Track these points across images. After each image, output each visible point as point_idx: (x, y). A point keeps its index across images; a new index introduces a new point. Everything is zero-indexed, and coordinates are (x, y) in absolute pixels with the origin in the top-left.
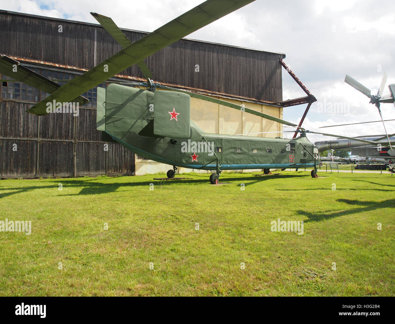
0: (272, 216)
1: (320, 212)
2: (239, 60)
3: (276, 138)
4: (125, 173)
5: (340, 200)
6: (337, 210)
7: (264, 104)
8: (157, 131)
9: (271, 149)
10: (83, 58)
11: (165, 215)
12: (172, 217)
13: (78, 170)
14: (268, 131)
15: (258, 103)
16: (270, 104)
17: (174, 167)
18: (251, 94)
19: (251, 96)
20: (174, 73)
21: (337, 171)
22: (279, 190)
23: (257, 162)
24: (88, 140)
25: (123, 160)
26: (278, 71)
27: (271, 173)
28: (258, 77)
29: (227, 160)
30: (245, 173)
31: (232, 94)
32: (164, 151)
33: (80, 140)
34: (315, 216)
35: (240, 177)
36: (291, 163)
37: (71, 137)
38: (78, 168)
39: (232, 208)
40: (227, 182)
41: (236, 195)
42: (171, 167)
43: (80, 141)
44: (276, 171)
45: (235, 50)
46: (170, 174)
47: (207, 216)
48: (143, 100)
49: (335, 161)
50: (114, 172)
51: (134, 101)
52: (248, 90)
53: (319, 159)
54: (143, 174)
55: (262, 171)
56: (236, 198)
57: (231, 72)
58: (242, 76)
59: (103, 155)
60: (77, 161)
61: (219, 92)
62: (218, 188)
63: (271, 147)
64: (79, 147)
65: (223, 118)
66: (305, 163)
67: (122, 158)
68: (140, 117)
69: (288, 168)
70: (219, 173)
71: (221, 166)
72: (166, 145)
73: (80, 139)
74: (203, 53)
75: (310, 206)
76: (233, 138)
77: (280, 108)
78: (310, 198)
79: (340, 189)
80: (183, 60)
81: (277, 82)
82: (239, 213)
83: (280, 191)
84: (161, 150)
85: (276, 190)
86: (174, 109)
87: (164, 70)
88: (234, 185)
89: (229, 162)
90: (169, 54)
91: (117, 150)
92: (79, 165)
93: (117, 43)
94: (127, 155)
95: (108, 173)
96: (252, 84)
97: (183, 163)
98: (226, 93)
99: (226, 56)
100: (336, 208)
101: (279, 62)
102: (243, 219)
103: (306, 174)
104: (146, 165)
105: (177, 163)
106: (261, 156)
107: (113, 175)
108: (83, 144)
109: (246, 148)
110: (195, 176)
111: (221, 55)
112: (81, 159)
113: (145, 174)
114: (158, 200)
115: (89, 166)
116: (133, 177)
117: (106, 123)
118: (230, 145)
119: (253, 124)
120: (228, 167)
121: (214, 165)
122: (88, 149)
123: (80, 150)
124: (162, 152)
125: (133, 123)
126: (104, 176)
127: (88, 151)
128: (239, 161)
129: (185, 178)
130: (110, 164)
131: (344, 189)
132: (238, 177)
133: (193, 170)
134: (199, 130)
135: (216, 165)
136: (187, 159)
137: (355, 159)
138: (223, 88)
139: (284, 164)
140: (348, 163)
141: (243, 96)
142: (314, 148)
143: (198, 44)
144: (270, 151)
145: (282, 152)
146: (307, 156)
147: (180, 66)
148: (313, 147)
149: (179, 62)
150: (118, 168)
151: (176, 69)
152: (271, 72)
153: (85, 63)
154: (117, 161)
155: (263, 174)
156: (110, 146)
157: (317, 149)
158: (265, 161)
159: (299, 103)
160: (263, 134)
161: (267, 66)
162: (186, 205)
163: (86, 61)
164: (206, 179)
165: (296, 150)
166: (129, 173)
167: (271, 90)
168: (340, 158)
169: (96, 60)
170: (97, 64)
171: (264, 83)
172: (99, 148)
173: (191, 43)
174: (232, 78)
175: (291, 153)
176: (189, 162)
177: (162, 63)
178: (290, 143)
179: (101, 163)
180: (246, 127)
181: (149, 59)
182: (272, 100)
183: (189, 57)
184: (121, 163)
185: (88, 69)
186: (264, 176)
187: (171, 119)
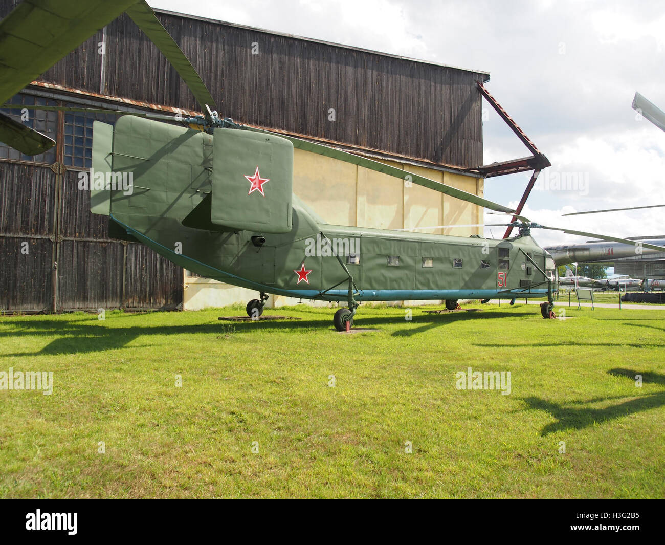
0: (470, 413)
1: (579, 402)
2: (399, 82)
3: (471, 237)
4: (162, 305)
5: (617, 372)
6: (616, 397)
7: (448, 170)
8: (219, 216)
9: (460, 260)
10: (76, 68)
11: (215, 412)
12: (230, 416)
13: (62, 299)
14: (454, 223)
15: (435, 168)
16: (458, 170)
17: (262, 295)
18: (422, 149)
19: (422, 153)
20: (266, 104)
21: (589, 305)
22: (480, 345)
23: (432, 285)
24: (83, 238)
25: (158, 277)
26: (475, 106)
27: (460, 309)
28: (435, 118)
29: (371, 280)
30: (407, 307)
31: (384, 149)
32: (238, 260)
33: (66, 237)
34: (569, 414)
35: (397, 316)
36: (501, 288)
37: (48, 229)
38: (62, 294)
39: (378, 391)
40: (371, 326)
41: (388, 357)
42: (255, 295)
43: (67, 239)
44: (469, 303)
45: (390, 62)
46: (252, 305)
47: (317, 414)
48: (195, 152)
49: (580, 286)
50: (139, 302)
51: (174, 154)
52: (415, 141)
53: (557, 280)
54: (199, 308)
55: (442, 303)
56: (389, 365)
57: (381, 106)
58: (404, 113)
59: (116, 268)
60: (59, 279)
61: (357, 144)
62: (351, 340)
63: (461, 254)
64: (65, 250)
65: (365, 197)
66: (529, 287)
67: (156, 276)
68: (188, 187)
69: (495, 298)
70: (354, 307)
71: (358, 294)
72: (242, 249)
73: (68, 235)
74: (326, 65)
75: (552, 387)
76: (383, 235)
77: (477, 179)
78: (551, 367)
79: (609, 345)
80: (286, 78)
81: (472, 129)
82: (394, 403)
83: (482, 348)
84: (231, 259)
85: (473, 344)
86: (257, 170)
87: (247, 98)
88: (385, 333)
89: (375, 285)
90: (257, 63)
91: (145, 258)
92: (64, 288)
93: (150, 41)
94: (167, 269)
95: (125, 305)
96: (423, 131)
97: (280, 287)
98: (371, 146)
99: (372, 72)
100: (612, 392)
101: (477, 88)
102: (403, 420)
103: (530, 310)
104: (206, 290)
105: (267, 287)
106: (442, 273)
107: (136, 309)
108: (73, 246)
109: (411, 257)
110: (306, 312)
111: (363, 71)
112: (69, 275)
113: (203, 309)
114: (212, 370)
115: (85, 291)
116: (178, 313)
117: (113, 198)
118: (377, 249)
119: (424, 209)
120: (373, 295)
121: (343, 290)
122: (84, 254)
123: (67, 256)
124: (233, 262)
125: (171, 201)
126: (116, 310)
127: (84, 258)
128: (395, 283)
129: (283, 318)
130: (131, 286)
131: (617, 345)
132: (394, 316)
133: (301, 301)
134: (313, 218)
135: (348, 291)
136: (288, 278)
137: (618, 283)
138: (365, 138)
139: (487, 290)
140: (604, 290)
141: (406, 153)
142: (546, 259)
143: (317, 48)
144: (459, 264)
145: (483, 266)
146: (533, 273)
147: (279, 91)
148: (544, 257)
149: (277, 83)
150: (147, 295)
151: (271, 95)
152: (460, 108)
153: (81, 77)
154: (145, 280)
155: (444, 310)
156: (131, 249)
157: (551, 260)
158: (449, 283)
159: (516, 169)
160: (445, 228)
161: (452, 96)
162: (272, 382)
163: (83, 73)
164: (326, 319)
165: (511, 263)
166: (171, 306)
167: (462, 144)
168: (589, 279)
169: (106, 72)
170: (107, 80)
171: (447, 129)
172: (107, 253)
173: (301, 44)
174: (384, 118)
175: (501, 267)
176: (290, 283)
177: (242, 84)
178: (500, 249)
179: (111, 283)
180: (410, 215)
181: (216, 75)
182: (463, 162)
183: (298, 73)
184: (153, 284)
185: (88, 89)
186: (446, 313)
187: (250, 192)
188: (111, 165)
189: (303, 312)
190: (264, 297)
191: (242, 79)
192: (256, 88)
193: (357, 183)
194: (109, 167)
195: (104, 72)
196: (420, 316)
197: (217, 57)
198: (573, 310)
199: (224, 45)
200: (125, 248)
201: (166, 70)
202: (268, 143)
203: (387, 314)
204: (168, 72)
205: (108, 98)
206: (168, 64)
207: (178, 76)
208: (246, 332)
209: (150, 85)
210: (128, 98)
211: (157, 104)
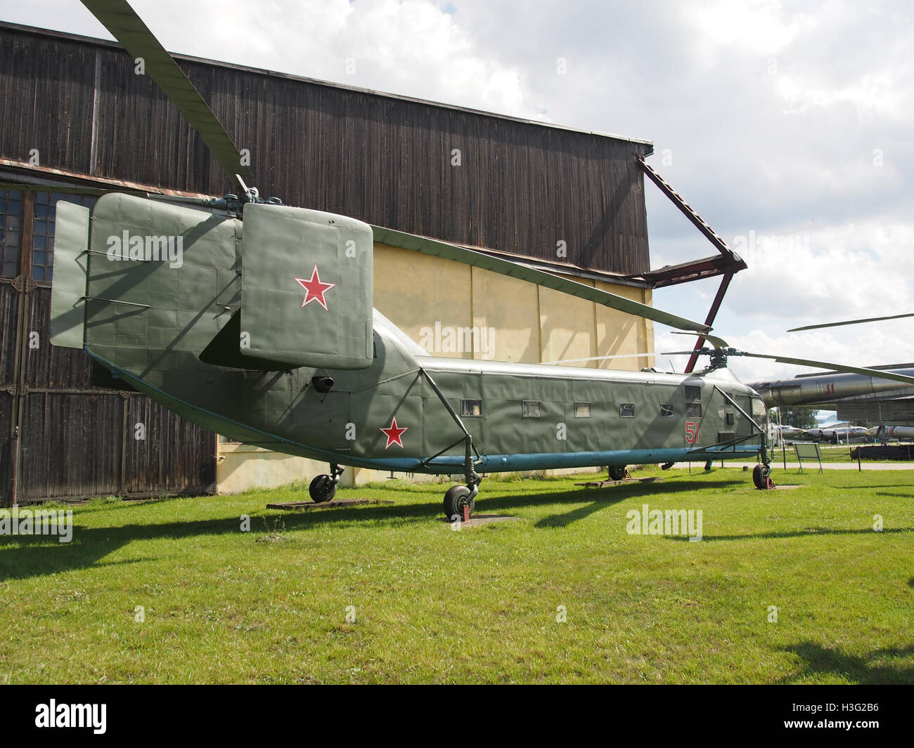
2: (527, 155)
3: (643, 370)
4: (183, 487)
7: (601, 278)
9: (630, 406)
13: (27, 483)
14: (613, 353)
15: (583, 276)
16: (616, 278)
17: (333, 468)
20: (338, 187)
23: (591, 444)
25: (178, 445)
26: (633, 187)
27: (631, 479)
28: (580, 205)
29: (499, 440)
30: (552, 479)
31: (509, 251)
32: (291, 415)
33: (34, 387)
35: (539, 492)
36: (692, 446)
37: (6, 376)
38: (27, 475)
40: (501, 511)
42: (324, 468)
43: (35, 390)
44: (640, 469)
45: (513, 128)
46: (320, 488)
48: (223, 250)
50: (147, 484)
54: (241, 491)
55: (602, 471)
57: (503, 191)
58: (535, 199)
59: (112, 433)
60: (22, 453)
61: (470, 243)
62: (473, 537)
63: (631, 396)
64: (32, 408)
65: (484, 319)
66: (733, 443)
67: (173, 442)
68: (212, 303)
69: (683, 460)
70: (474, 483)
71: (480, 461)
72: (298, 396)
73: (37, 385)
74: (422, 132)
77: (643, 290)
80: (366, 151)
81: (633, 220)
84: (279, 413)
86: (315, 269)
87: (308, 179)
88: (524, 523)
89: (505, 446)
90: (323, 130)
92: (30, 466)
93: (166, 98)
94: (191, 433)
95: (126, 490)
97: (358, 454)
98: (490, 247)
99: (489, 142)
101: (637, 163)
103: (733, 477)
104: (251, 461)
105: (339, 454)
106: (603, 425)
107: (142, 495)
108: (44, 400)
109: (557, 403)
110: (402, 490)
111: (476, 140)
112: (38, 445)
113: (246, 491)
115: (63, 469)
116: (208, 499)
117: (89, 322)
118: (506, 393)
119: (571, 335)
120: (503, 463)
121: (456, 455)
122: (62, 414)
123: (34, 416)
124: (284, 417)
125: (184, 325)
126: (111, 498)
127: (62, 419)
128: (535, 443)
129: (367, 502)
130: (135, 459)
133: (392, 474)
135: (464, 457)
136: (370, 440)
137: (834, 432)
138: (481, 234)
139: (671, 449)
141: (540, 255)
142: (753, 400)
144: (629, 410)
145: (663, 413)
146: (736, 422)
147: (356, 169)
148: (748, 399)
149: (354, 158)
150: (160, 473)
151: (344, 175)
152: (614, 192)
153: (60, 150)
154: (156, 450)
155: (607, 481)
156: (136, 404)
157: (760, 401)
158: (615, 440)
159: (697, 275)
160: (602, 360)
161: (603, 175)
162: (334, 630)
163: (64, 145)
164: (433, 502)
165: (703, 408)
166: (197, 488)
167: (618, 240)
168: (796, 429)
169: (99, 144)
170: (100, 155)
171: (598, 221)
172: (98, 410)
173: (387, 103)
174: (508, 206)
175: (690, 415)
176: (375, 448)
177: (302, 160)
178: (686, 386)
179: (103, 456)
180: (551, 343)
181: (263, 147)
182: (622, 267)
183: (382, 144)
184: (170, 456)
185: (71, 169)
186: (611, 485)
187: (304, 304)
188: (86, 269)
189: (398, 490)
190: (337, 471)
191: (302, 152)
192: (322, 166)
193: (472, 299)
194: (83, 273)
195: (95, 143)
196: (573, 492)
197: (264, 122)
198: (793, 474)
199: (274, 105)
200: (126, 401)
201: (189, 141)
202: (332, 227)
203: (523, 489)
204: (191, 143)
205: (101, 180)
206: (191, 132)
207: (207, 151)
208: (305, 529)
209: (165, 161)
210: (131, 181)
211: (175, 188)
